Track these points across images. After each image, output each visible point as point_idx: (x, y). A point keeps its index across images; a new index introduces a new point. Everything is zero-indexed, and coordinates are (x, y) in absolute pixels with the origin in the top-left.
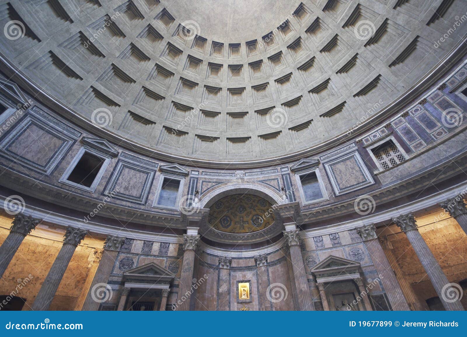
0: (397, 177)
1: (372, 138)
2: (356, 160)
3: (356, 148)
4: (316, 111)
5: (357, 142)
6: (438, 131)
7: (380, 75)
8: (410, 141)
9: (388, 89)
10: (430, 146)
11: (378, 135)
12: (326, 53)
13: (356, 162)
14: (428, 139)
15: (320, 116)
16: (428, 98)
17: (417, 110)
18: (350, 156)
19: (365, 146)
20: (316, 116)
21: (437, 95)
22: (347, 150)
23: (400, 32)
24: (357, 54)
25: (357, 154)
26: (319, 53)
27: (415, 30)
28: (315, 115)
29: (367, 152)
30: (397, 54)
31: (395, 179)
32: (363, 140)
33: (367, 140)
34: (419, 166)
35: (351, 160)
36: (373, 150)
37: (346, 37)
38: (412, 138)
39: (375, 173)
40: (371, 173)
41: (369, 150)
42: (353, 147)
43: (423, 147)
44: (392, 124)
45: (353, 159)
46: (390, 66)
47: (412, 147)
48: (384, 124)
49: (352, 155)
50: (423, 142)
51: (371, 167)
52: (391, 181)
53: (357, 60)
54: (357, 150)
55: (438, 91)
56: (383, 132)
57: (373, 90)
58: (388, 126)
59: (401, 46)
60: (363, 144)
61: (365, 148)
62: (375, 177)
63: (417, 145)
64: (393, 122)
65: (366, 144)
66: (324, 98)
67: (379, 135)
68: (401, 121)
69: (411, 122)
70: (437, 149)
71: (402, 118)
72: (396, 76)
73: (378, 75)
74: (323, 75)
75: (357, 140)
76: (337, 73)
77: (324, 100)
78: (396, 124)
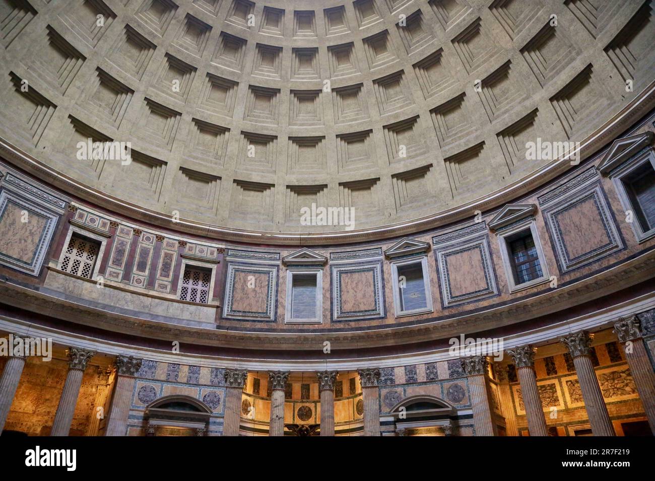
0: (65, 290)
1: (88, 219)
2: (45, 227)
3: (62, 212)
4: (73, 102)
5: (70, 207)
6: (140, 277)
7: (166, 163)
8: (113, 262)
9: (154, 186)
10: (121, 286)
11: (97, 223)
12: (167, 64)
13: (44, 230)
14: (127, 276)
15: (70, 116)
16: (165, 239)
17: (148, 239)
18: (45, 214)
19: (73, 220)
20: (66, 109)
21: (172, 245)
22: (49, 202)
23: (220, 153)
24: (180, 114)
25: (55, 219)
26: (164, 52)
27: (226, 170)
28: (66, 104)
29: (67, 230)
30: (197, 167)
31: (62, 291)
32: (78, 211)
33: (81, 216)
34: (94, 295)
35: (41, 220)
36: (74, 234)
37: (197, 85)
38: (117, 262)
39: (51, 265)
40: (46, 260)
41: (72, 229)
42: (60, 207)
43: (116, 280)
44: (120, 226)
45: (45, 221)
46: (181, 168)
47: (109, 270)
48: (113, 219)
49: (48, 215)
50: (120, 276)
51: (53, 253)
52: (56, 289)
53: (173, 119)
54: (60, 216)
55: (177, 242)
56: (104, 225)
57: (144, 167)
58: (114, 225)
59: (205, 166)
60: (73, 215)
61: (70, 222)
62: (45, 269)
63: (114, 273)
64: (122, 227)
65: (76, 218)
66: (99, 99)
67: (98, 225)
68: (128, 234)
69: (134, 244)
70: (123, 294)
71: (132, 232)
72: (173, 184)
73: (165, 160)
74: (134, 76)
75: (73, 203)
76: (146, 99)
77: (98, 102)
78: (122, 230)
